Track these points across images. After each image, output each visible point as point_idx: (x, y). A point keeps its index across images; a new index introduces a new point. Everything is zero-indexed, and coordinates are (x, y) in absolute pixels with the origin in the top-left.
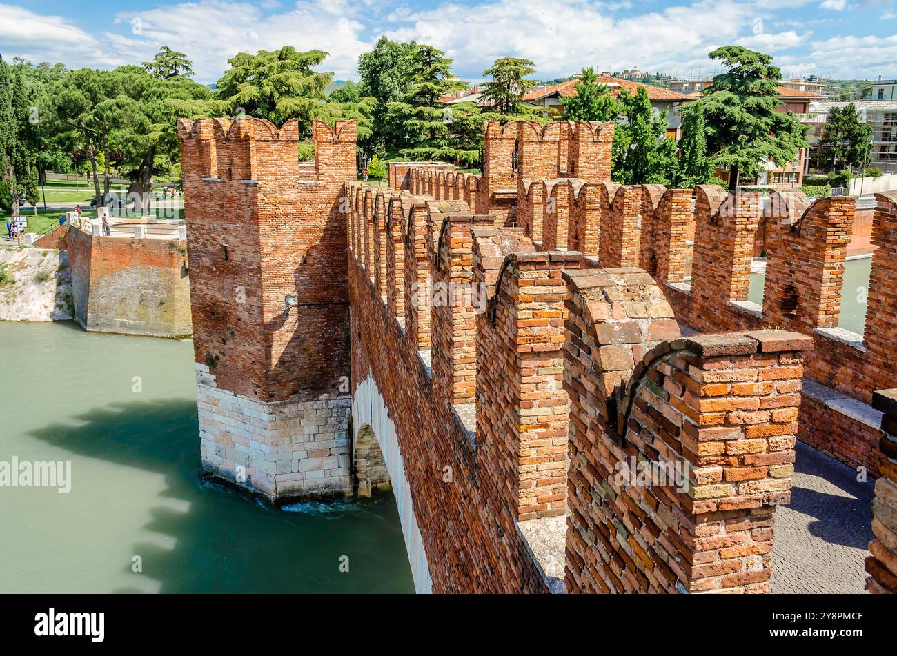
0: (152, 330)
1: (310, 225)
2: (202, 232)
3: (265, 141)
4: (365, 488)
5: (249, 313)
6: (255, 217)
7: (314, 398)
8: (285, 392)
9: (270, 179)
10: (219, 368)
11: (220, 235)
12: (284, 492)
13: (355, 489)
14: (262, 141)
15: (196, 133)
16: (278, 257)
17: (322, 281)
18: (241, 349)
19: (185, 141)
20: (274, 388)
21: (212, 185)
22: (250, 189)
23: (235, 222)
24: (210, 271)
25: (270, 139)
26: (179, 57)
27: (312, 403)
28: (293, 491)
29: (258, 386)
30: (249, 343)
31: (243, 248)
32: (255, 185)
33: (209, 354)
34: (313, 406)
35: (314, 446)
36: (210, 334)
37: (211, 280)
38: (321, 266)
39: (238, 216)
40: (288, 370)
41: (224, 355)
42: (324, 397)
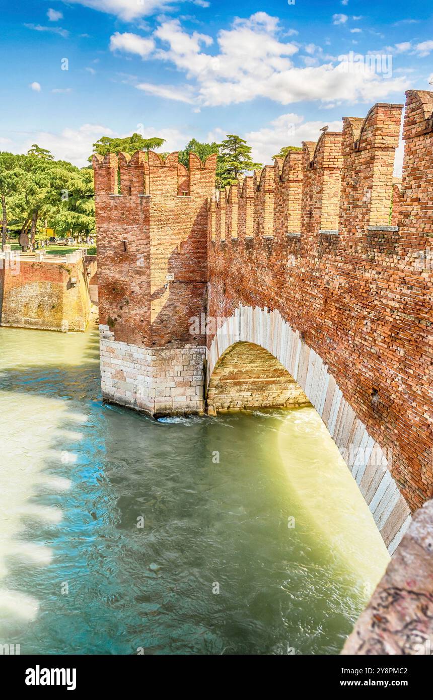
0: (47, 325)
1: (183, 226)
2: (108, 233)
3: (156, 166)
4: (212, 410)
5: (140, 287)
6: (147, 220)
7: (182, 347)
8: (163, 342)
9: (158, 193)
10: (117, 327)
11: (121, 234)
12: (160, 409)
13: (206, 410)
14: (154, 166)
15: (106, 163)
16: (162, 247)
17: (190, 266)
18: (133, 312)
19: (97, 169)
20: (155, 338)
21: (116, 200)
22: (144, 200)
23: (132, 224)
24: (112, 259)
25: (160, 165)
26: (45, 153)
27: (180, 350)
28: (166, 409)
29: (144, 337)
30: (139, 308)
31: (137, 242)
32: (148, 197)
33: (109, 317)
34: (180, 352)
35: (180, 379)
36: (111, 303)
37: (113, 266)
38: (189, 256)
39: (134, 220)
40: (165, 326)
41: (121, 317)
42: (188, 346)
